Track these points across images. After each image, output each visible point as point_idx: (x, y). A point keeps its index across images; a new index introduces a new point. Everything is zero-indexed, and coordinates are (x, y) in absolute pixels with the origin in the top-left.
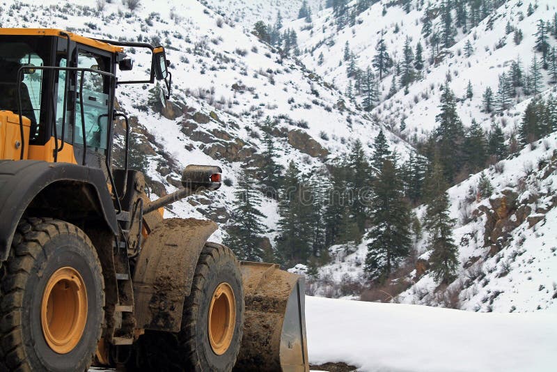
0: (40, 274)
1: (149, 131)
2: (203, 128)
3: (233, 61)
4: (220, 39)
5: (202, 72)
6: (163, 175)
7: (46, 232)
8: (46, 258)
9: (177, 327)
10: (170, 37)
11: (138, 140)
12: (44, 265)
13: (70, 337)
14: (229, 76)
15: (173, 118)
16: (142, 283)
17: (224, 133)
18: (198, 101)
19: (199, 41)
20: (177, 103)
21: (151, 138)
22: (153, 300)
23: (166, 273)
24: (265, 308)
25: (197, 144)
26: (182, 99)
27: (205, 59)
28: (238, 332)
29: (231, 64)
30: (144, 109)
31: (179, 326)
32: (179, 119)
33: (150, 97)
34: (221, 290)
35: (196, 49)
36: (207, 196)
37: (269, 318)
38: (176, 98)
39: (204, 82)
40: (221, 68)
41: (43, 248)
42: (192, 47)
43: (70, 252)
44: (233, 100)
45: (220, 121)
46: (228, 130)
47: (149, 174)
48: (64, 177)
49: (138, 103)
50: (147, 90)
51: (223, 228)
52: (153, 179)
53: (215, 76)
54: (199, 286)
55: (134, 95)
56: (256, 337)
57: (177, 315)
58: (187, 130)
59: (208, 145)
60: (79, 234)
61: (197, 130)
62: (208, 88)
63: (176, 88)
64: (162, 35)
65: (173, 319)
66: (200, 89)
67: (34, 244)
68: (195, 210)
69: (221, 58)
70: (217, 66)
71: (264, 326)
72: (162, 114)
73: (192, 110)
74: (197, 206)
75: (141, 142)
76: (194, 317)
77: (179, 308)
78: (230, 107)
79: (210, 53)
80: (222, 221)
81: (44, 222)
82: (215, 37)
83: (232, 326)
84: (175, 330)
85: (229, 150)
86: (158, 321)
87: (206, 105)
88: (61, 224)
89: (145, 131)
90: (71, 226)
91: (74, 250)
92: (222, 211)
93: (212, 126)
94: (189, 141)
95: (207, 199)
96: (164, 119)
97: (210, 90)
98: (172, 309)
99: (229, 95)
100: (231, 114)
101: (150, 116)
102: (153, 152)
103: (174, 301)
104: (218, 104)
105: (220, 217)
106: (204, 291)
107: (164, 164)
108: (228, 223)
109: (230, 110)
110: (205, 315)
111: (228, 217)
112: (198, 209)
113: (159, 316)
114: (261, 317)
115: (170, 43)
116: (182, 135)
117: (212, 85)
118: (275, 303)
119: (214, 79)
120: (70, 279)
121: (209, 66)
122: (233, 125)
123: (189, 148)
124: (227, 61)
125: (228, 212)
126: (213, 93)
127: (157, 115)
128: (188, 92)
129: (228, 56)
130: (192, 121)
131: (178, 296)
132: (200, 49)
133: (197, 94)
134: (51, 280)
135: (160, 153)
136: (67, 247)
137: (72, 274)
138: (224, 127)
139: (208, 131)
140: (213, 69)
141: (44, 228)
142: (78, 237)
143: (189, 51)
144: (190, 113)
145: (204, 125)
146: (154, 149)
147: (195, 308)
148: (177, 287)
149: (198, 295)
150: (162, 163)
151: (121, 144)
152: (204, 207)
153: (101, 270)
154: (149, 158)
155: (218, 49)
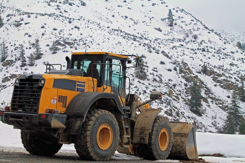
0: (96, 126)
1: (202, 80)
2: (220, 79)
3: (230, 55)
4: (225, 48)
5: (220, 60)
6: (207, 95)
7: (98, 113)
8: (98, 121)
9: (147, 142)
10: (209, 48)
11: (198, 83)
12: (97, 123)
13: (107, 145)
14: (229, 61)
15: (210, 76)
16: (137, 129)
17: (227, 80)
18: (218, 70)
19: (218, 49)
20: (211, 70)
21: (203, 83)
22: (140, 134)
23: (144, 125)
24: (182, 136)
25: (218, 84)
26: (213, 69)
27: (220, 55)
28: (170, 143)
29: (229, 57)
30: (200, 73)
31: (148, 142)
32: (212, 76)
33: (202, 69)
34: (163, 131)
35: (217, 52)
36: (222, 102)
37: (183, 139)
38: (210, 69)
39: (220, 63)
40: (226, 58)
41: (97, 118)
42: (216, 51)
43: (106, 119)
44: (230, 69)
45: (226, 76)
46: (228, 79)
47: (202, 95)
48: (103, 97)
49: (198, 71)
50: (201, 66)
51: (227, 113)
52: (203, 97)
53: (224, 61)
54: (155, 129)
55: (196, 68)
56: (179, 145)
57: (147, 138)
58: (215, 79)
59: (222, 85)
60: (110, 114)
61: (218, 79)
62: (221, 65)
63: (211, 65)
64: (206, 48)
65: (146, 140)
66: (219, 65)
67: (94, 117)
68: (218, 107)
69: (226, 55)
70: (225, 57)
71: (181, 142)
72: (206, 74)
73: (216, 72)
74: (219, 105)
75: (199, 84)
76: (153, 139)
77: (148, 136)
78: (229, 71)
79: (222, 53)
80: (227, 110)
81: (98, 110)
82: (223, 47)
83: (168, 142)
84: (146, 143)
85: (229, 86)
86: (141, 140)
87: (221, 71)
88: (103, 111)
89: (200, 80)
90: (107, 111)
91: (107, 119)
92: (227, 107)
93: (223, 78)
94: (215, 83)
95: (222, 103)
96: (207, 76)
97: (222, 66)
98: (146, 136)
99: (229, 67)
100: (229, 73)
101: (202, 75)
102: (203, 87)
103: (146, 134)
104: (225, 70)
105: (226, 109)
106: (157, 131)
107: (207, 91)
108: (229, 111)
109: (229, 72)
110: (157, 138)
111: (229, 109)
112: (219, 106)
113: (141, 139)
114: (181, 139)
115: (208, 50)
116: (213, 81)
117: (223, 64)
118: (185, 135)
119: (224, 62)
120: (106, 127)
121: (222, 58)
122: (230, 77)
123: (215, 86)
124: (228, 55)
125: (229, 107)
126: (223, 66)
127: (204, 75)
128: (215, 67)
129: (228, 54)
130: (216, 76)
131: (147, 132)
132: (218, 52)
133: (218, 67)
134: (100, 128)
135: (206, 88)
136: (105, 118)
137: (107, 126)
138: (227, 78)
139: (222, 79)
140: (223, 58)
141: (97, 112)
142: (109, 115)
143: (215, 53)
144: (215, 74)
145: (220, 78)
146: (203, 86)
147: (153, 136)
148: (147, 130)
149: (154, 132)
150: (206, 91)
151: (192, 85)
152: (221, 105)
153: (118, 125)
154: (202, 89)
155: (225, 52)
